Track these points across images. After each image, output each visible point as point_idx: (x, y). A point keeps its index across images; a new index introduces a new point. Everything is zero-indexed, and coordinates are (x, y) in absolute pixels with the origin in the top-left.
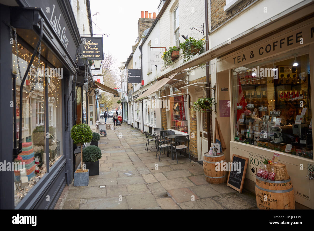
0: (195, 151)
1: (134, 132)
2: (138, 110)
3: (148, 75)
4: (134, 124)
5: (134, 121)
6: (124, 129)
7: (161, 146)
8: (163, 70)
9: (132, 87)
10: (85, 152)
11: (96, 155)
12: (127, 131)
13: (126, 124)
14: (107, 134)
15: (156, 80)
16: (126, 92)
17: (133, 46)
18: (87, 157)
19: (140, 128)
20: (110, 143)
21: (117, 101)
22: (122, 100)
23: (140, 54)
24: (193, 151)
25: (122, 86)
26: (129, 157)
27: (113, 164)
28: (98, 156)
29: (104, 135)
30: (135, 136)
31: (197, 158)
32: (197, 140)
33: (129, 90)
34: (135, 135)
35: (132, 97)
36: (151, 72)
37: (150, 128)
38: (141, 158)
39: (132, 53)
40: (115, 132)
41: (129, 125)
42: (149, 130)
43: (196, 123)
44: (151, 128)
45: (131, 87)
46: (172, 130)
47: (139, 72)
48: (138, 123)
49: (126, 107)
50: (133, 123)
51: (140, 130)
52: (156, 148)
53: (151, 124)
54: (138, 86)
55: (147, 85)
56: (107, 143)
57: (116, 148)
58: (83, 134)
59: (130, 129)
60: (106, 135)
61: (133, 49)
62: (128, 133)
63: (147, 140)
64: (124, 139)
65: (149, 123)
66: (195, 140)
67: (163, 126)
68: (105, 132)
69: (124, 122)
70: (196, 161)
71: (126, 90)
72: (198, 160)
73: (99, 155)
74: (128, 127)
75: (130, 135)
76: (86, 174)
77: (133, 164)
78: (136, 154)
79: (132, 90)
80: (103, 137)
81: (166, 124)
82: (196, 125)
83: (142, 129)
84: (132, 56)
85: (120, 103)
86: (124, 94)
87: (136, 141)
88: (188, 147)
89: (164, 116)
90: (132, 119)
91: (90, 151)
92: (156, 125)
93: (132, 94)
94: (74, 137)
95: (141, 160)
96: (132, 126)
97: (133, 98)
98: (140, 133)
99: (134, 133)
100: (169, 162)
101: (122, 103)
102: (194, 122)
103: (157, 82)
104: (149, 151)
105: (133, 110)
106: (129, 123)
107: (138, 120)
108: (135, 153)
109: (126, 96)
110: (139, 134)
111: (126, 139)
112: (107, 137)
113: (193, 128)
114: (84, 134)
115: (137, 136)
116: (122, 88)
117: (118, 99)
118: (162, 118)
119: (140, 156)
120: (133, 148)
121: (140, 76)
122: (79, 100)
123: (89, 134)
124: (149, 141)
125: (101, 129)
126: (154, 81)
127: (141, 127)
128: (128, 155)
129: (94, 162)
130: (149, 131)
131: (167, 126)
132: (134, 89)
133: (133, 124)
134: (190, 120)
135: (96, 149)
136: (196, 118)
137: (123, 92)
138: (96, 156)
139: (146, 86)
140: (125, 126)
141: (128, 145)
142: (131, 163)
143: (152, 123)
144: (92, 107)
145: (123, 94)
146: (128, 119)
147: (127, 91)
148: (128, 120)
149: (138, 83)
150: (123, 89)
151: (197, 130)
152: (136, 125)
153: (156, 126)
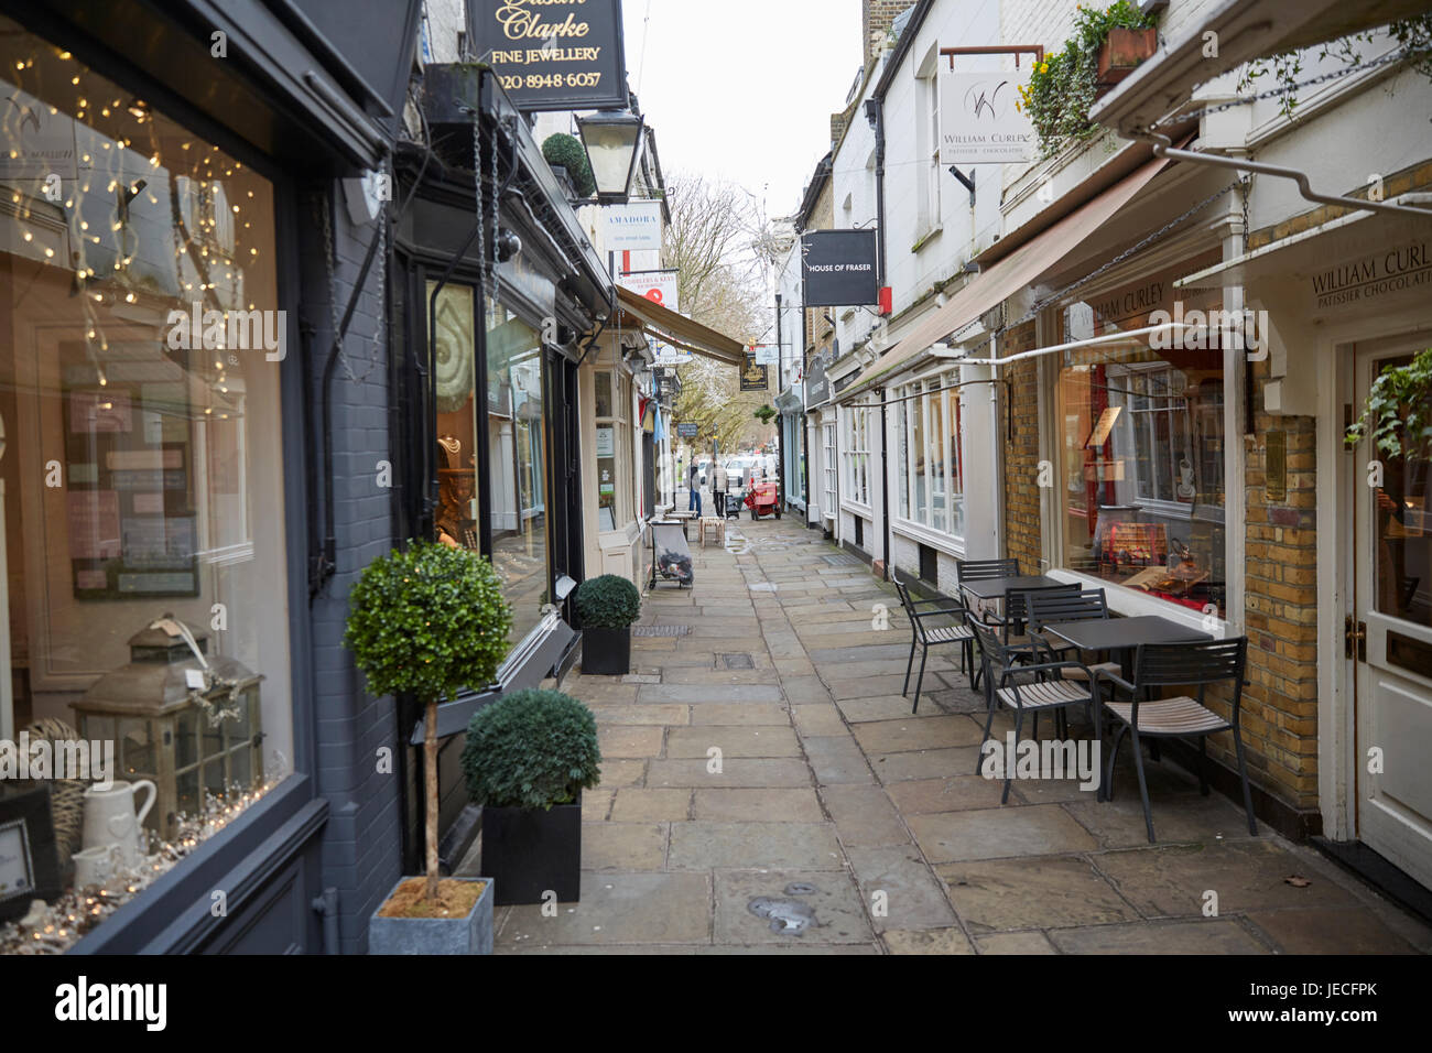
0: (1297, 762)
1: (839, 566)
2: (858, 451)
3: (918, 250)
4: (836, 523)
5: (838, 509)
6: (787, 548)
7: (1019, 700)
8: (1018, 200)
9: (828, 335)
10: (483, 736)
11: (560, 763)
12: (800, 558)
13: (799, 520)
14: (695, 576)
15: (968, 270)
16: (796, 363)
17: (833, 116)
18: (498, 774)
19: (866, 547)
20: (701, 635)
21: (754, 411)
22: (779, 406)
23: (872, 144)
24: (1271, 753)
25: (780, 335)
26: (801, 746)
27: (693, 801)
28: (576, 773)
29: (681, 581)
30: (841, 593)
31: (1316, 821)
32: (1316, 679)
33: (813, 349)
34: (844, 583)
35: (831, 385)
36: (939, 233)
37: (928, 555)
38: (874, 761)
39: (830, 155)
40: (738, 563)
41: (813, 525)
42: (918, 563)
43: (1311, 549)
44: (934, 552)
45: (823, 333)
46: (1089, 583)
47: (867, 244)
48: (859, 520)
49: (800, 441)
50: (833, 516)
51: (868, 558)
52: (966, 682)
53: (933, 529)
54: (858, 325)
55: (915, 305)
56: (688, 634)
57: (730, 666)
58: (431, 629)
59: (814, 548)
60: (689, 580)
61: (833, 131)
62: (803, 573)
63: (915, 636)
64: (782, 607)
65: (923, 526)
66: (1301, 681)
67: (1015, 546)
68: (685, 565)
69: (789, 513)
70: (1299, 840)
71: (799, 353)
72: (1320, 832)
73: (578, 764)
74: (805, 539)
75: (815, 584)
76: (453, 935)
77: (822, 806)
78: (843, 719)
79: (827, 350)
80: (674, 588)
81: (1035, 534)
82: (1309, 562)
83: (878, 556)
84: (831, 171)
85: (772, 420)
86: (788, 372)
87: (850, 628)
88: (1235, 727)
89: (1022, 489)
90: (828, 498)
91: (513, 736)
92: (962, 540)
93: (827, 370)
94: (362, 649)
95: (876, 777)
96: (829, 536)
97: (831, 389)
98: (866, 573)
99: (836, 571)
100: (1082, 817)
101: (780, 417)
102: (1291, 540)
103: (979, 281)
104: (926, 704)
105: (833, 451)
106: (813, 518)
107: (860, 502)
108: (841, 713)
109: (797, 382)
110: (860, 583)
111: (790, 611)
112: (693, 594)
113: (1283, 583)
114: (438, 629)
115: (850, 590)
116: (780, 345)
117: (757, 398)
118: (1005, 497)
119: (869, 739)
120: (829, 672)
121: (869, 267)
122: (460, 374)
123: (478, 628)
124: (926, 644)
125: (667, 551)
126: (959, 275)
127: (873, 543)
128: (793, 725)
129: (548, 808)
130: (917, 569)
131: (1045, 552)
132: (837, 342)
133: (831, 522)
134: (1247, 523)
135: (558, 720)
136: (1311, 511)
137: (787, 365)
138: (554, 767)
139: (906, 312)
140: (791, 532)
141: (797, 650)
142: (810, 794)
143: (938, 522)
144: (608, 432)
145: (784, 375)
146: (807, 499)
147: (805, 354)
148: (808, 503)
149: (860, 305)
150: (786, 350)
151: (1315, 605)
152: (845, 531)
153: (968, 544)
